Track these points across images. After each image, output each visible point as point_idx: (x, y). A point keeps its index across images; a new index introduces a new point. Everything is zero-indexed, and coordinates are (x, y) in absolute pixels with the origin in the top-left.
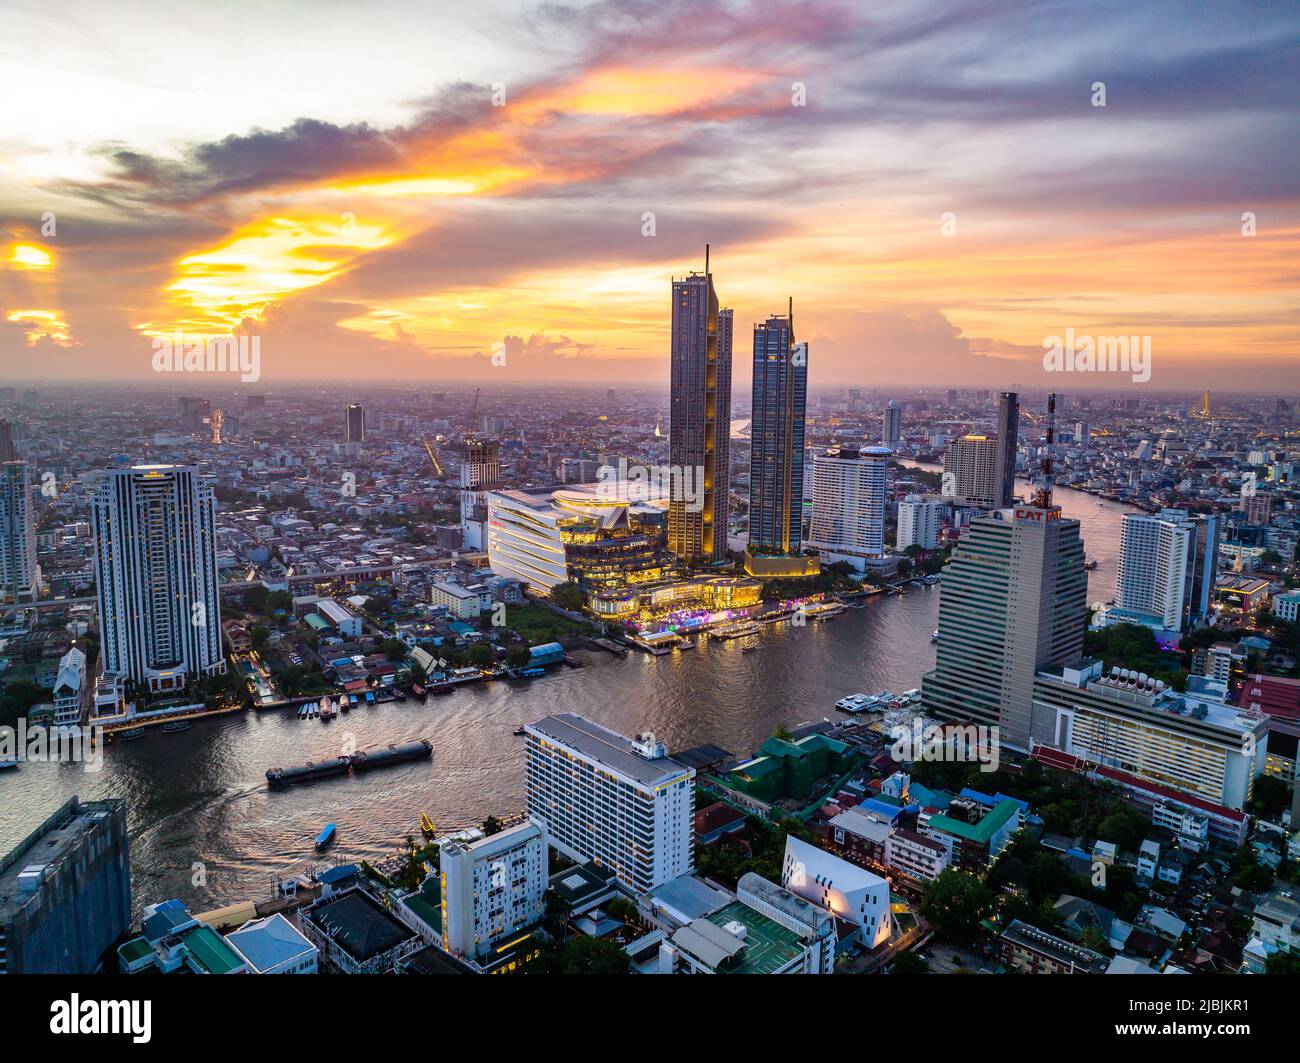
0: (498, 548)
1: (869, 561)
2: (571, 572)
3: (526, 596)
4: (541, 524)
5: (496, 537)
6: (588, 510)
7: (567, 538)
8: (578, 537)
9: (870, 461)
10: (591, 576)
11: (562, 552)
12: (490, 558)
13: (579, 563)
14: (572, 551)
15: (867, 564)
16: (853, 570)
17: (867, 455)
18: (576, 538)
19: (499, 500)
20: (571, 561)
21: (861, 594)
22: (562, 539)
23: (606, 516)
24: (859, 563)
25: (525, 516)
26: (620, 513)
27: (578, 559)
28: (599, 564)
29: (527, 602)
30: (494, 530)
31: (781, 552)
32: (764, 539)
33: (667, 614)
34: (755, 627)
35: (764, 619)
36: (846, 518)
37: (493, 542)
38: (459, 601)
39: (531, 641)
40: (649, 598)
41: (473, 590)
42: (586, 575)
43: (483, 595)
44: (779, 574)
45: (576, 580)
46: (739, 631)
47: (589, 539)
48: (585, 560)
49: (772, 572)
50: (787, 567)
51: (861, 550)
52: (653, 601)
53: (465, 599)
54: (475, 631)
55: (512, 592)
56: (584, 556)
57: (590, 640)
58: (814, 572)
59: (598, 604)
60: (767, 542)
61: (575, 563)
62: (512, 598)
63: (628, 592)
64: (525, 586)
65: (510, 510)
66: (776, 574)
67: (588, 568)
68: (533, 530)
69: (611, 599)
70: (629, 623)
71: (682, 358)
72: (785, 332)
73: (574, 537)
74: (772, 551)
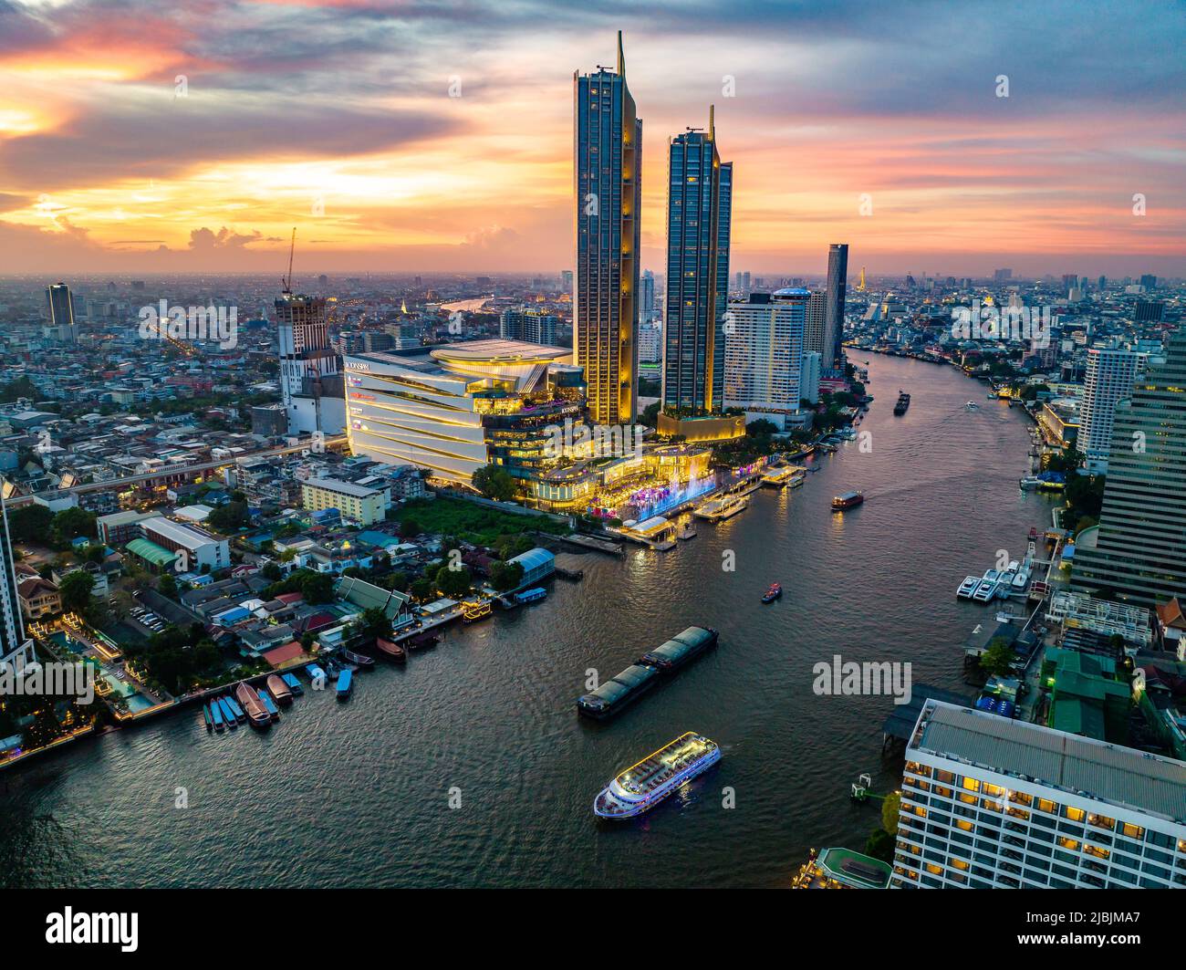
0: (365, 428)
1: (789, 418)
2: (492, 451)
3: (428, 488)
4: (438, 391)
5: (362, 413)
6: (497, 370)
7: (484, 406)
8: (499, 405)
9: (789, 305)
10: (521, 454)
11: (477, 426)
12: (351, 443)
13: (502, 438)
14: (492, 424)
15: (786, 421)
16: (774, 429)
17: (784, 297)
18: (496, 407)
19: (363, 366)
20: (490, 437)
21: (800, 454)
22: (475, 409)
23: (521, 376)
24: (779, 420)
25: (409, 382)
26: (540, 372)
27: (500, 434)
28: (530, 438)
29: (433, 494)
30: (351, 404)
31: (704, 413)
32: (682, 399)
33: (625, 494)
34: (738, 502)
35: (736, 491)
36: (757, 372)
37: (359, 422)
38: (357, 501)
39: (488, 549)
40: (602, 478)
41: (368, 485)
42: (514, 454)
43: (383, 490)
44: (707, 438)
45: (500, 461)
46: (726, 508)
47: (513, 406)
48: (509, 435)
49: (701, 437)
50: (716, 429)
51: (776, 406)
52: (606, 481)
53: (365, 497)
54: (400, 542)
55: (415, 484)
56: (509, 429)
57: (561, 540)
58: (740, 434)
59: (547, 490)
60: (686, 402)
61: (497, 439)
62: (413, 491)
63: (581, 470)
64: (426, 474)
65: (384, 376)
66: (704, 439)
67: (515, 444)
68: (424, 400)
69: (569, 482)
70: (598, 511)
71: (592, 176)
72: (708, 148)
73: (493, 405)
74: (693, 412)
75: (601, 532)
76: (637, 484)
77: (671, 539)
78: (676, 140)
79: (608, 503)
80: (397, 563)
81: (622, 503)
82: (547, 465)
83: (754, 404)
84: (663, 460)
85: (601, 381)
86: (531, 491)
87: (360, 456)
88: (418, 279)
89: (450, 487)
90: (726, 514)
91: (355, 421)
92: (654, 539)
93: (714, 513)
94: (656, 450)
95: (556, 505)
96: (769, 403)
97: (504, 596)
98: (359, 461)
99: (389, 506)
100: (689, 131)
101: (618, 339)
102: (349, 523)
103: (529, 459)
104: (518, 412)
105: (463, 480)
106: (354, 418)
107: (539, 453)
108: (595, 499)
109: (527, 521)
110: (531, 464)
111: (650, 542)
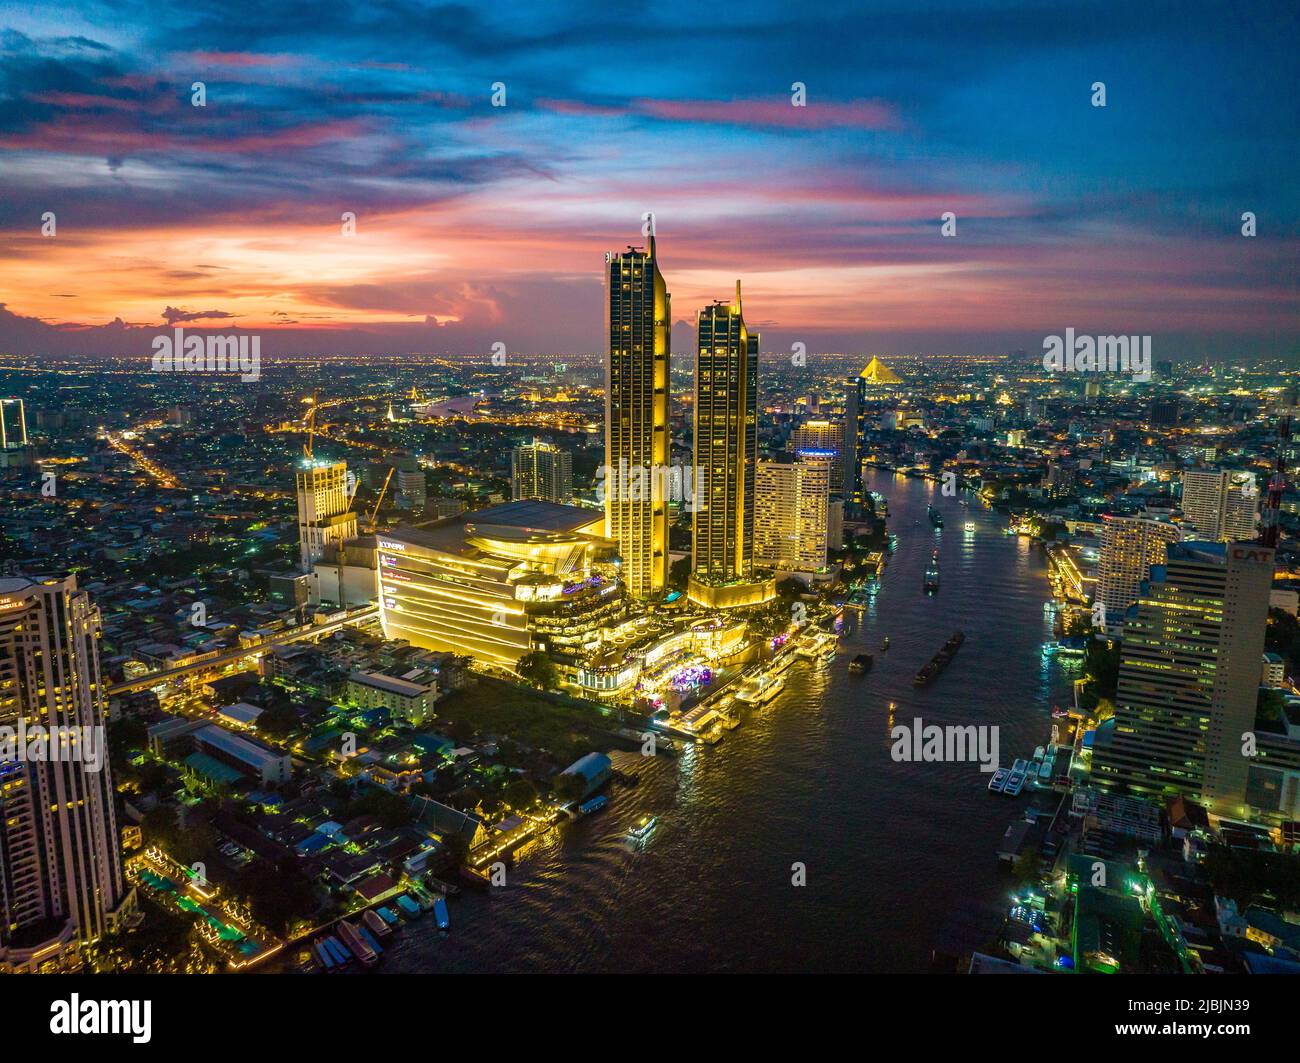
0: (399, 608)
1: (817, 577)
2: (535, 637)
3: (472, 674)
4: (478, 576)
5: (396, 593)
7: (526, 593)
8: (542, 591)
9: (815, 465)
10: (563, 640)
11: (520, 612)
12: (384, 622)
13: (542, 625)
14: (534, 610)
15: (814, 580)
16: (803, 587)
18: (538, 593)
19: (398, 546)
20: (533, 623)
21: (830, 617)
22: (516, 595)
23: (559, 558)
24: (809, 578)
26: (579, 553)
27: (541, 620)
28: (572, 624)
29: (475, 682)
30: (384, 585)
31: (736, 578)
32: (712, 563)
33: (666, 676)
34: (776, 681)
35: (773, 667)
36: (784, 529)
37: (393, 602)
38: (408, 701)
39: (542, 750)
40: (644, 661)
41: (416, 680)
42: (557, 640)
43: (428, 684)
44: (738, 602)
45: (542, 647)
46: (765, 690)
47: (552, 593)
48: (552, 621)
49: (732, 602)
50: (746, 592)
51: (804, 564)
52: (647, 664)
53: (416, 696)
54: (457, 747)
55: (459, 673)
56: (550, 615)
57: (612, 734)
58: (771, 596)
59: (593, 679)
60: (717, 566)
61: (539, 625)
62: (458, 681)
63: (624, 657)
64: (466, 661)
65: (418, 558)
66: (736, 604)
67: (557, 630)
68: (463, 585)
69: (610, 671)
70: (644, 699)
71: (624, 353)
72: (735, 321)
73: (535, 592)
74: (723, 577)
75: (649, 724)
76: (676, 662)
77: (716, 729)
78: (704, 312)
79: (652, 691)
80: (459, 771)
81: (664, 688)
82: (590, 651)
83: (782, 562)
84: (700, 635)
85: (634, 551)
86: (575, 677)
87: (396, 641)
89: (490, 671)
90: (766, 696)
91: (388, 600)
92: (700, 732)
93: (755, 697)
94: (692, 625)
95: (601, 694)
96: (798, 561)
97: (569, 808)
98: (398, 647)
99: (435, 699)
100: (716, 304)
101: (650, 509)
102: (402, 725)
103: (571, 646)
104: (559, 597)
105: (504, 665)
106: (389, 598)
107: (581, 639)
108: (638, 686)
109: (575, 713)
110: (573, 650)
111: (697, 736)
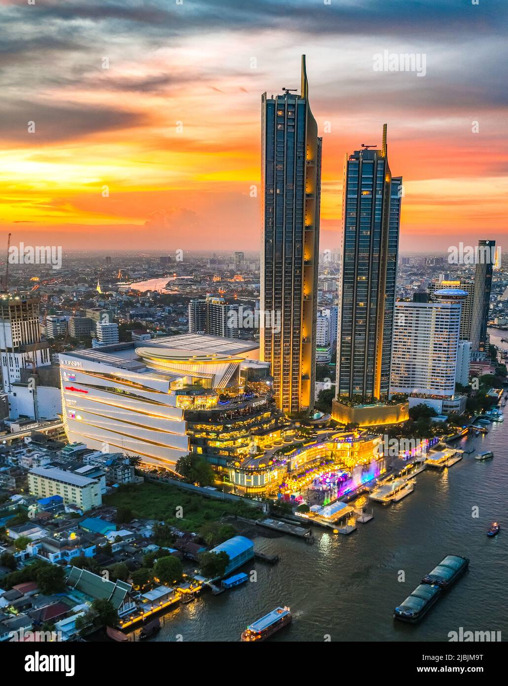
0: (79, 418)
1: (446, 403)
2: (193, 441)
4: (145, 388)
5: (76, 404)
6: (195, 368)
7: (185, 403)
8: (199, 401)
9: (448, 303)
10: (218, 444)
11: (180, 419)
12: (67, 429)
13: (202, 431)
14: (193, 418)
15: (444, 406)
16: (433, 413)
17: (444, 297)
18: (196, 402)
20: (192, 429)
21: (456, 436)
22: (178, 404)
23: (217, 374)
24: (437, 405)
25: (118, 379)
26: (233, 370)
27: (199, 427)
28: (226, 430)
29: (141, 479)
30: (66, 397)
31: (373, 400)
32: (354, 388)
33: (308, 478)
34: (407, 485)
35: (404, 474)
36: (418, 362)
37: (74, 412)
38: (78, 490)
39: (194, 534)
40: (289, 464)
41: (86, 474)
42: (212, 444)
43: (99, 478)
44: (375, 422)
45: (200, 450)
46: (397, 492)
47: (210, 402)
48: (208, 427)
49: (370, 422)
50: (383, 414)
51: (434, 392)
52: (292, 468)
53: (85, 487)
54: (118, 529)
55: (126, 471)
56: (207, 423)
57: (257, 524)
58: (404, 418)
59: (243, 477)
60: (357, 390)
61: (197, 431)
62: (127, 478)
63: (271, 459)
64: (135, 461)
65: (95, 373)
66: (373, 424)
67: (213, 436)
68: (133, 396)
69: (259, 471)
70: (287, 496)
71: (278, 191)
72: (381, 164)
73: (193, 402)
74: (363, 400)
75: (290, 516)
76: (318, 468)
77: (351, 523)
78: (352, 157)
79: (295, 489)
80: (117, 549)
81: (306, 488)
82: (241, 454)
83: (415, 391)
84: (339, 446)
85: (284, 374)
86: (227, 476)
87: (76, 445)
88: (108, 259)
89: (155, 471)
90: (397, 497)
91: (70, 411)
92: (337, 523)
93: (387, 497)
94: (334, 437)
95: (250, 491)
96: (428, 390)
97: (213, 583)
98: (75, 449)
99: (104, 492)
100: (363, 148)
101: (299, 337)
102: (72, 511)
103: (225, 449)
104: (215, 407)
105: (166, 465)
106: (70, 409)
107: (234, 444)
108: (283, 484)
109: (226, 506)
110: (226, 453)
111: (334, 527)
